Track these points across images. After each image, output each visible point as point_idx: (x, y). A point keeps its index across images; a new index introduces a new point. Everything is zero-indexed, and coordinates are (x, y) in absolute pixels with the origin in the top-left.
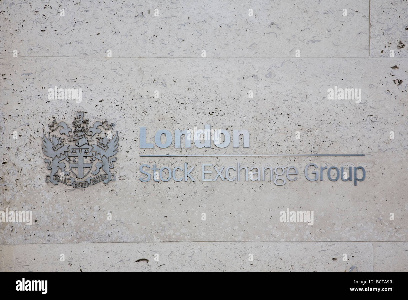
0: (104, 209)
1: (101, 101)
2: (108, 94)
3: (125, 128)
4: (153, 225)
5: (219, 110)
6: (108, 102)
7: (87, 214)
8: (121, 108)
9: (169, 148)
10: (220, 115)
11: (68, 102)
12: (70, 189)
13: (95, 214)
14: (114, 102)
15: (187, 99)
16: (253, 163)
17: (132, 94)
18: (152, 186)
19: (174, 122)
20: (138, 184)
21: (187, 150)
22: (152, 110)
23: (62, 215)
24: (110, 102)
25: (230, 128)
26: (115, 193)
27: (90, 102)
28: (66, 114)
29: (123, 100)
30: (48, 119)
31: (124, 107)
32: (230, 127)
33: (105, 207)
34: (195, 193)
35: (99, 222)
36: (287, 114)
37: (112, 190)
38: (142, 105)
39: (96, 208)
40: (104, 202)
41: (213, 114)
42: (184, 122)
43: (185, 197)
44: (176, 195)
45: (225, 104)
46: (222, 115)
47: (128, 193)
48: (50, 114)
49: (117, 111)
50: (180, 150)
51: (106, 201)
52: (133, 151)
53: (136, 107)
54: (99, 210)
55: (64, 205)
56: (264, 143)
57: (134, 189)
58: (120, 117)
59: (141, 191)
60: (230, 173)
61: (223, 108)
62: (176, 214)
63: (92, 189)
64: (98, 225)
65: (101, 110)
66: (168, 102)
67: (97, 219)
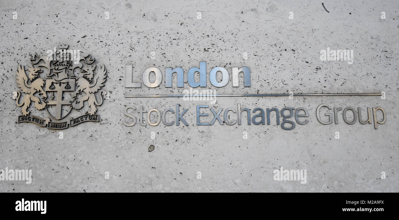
0: (80, 158)
1: (84, 37)
2: (92, 29)
3: (109, 65)
4: (139, 178)
5: (216, 46)
6: (92, 38)
7: (60, 164)
8: (106, 44)
9: (159, 88)
10: (216, 51)
11: (47, 38)
12: (42, 134)
13: (68, 164)
14: (98, 38)
15: (179, 34)
16: (256, 105)
17: (119, 29)
18: (138, 131)
19: (165, 59)
20: (122, 129)
21: (179, 90)
22: (140, 47)
23: (31, 166)
24: (93, 37)
25: (228, 66)
26: (95, 139)
27: (72, 38)
28: (44, 51)
29: (108, 35)
30: (24, 56)
31: (109, 42)
32: (228, 64)
33: (81, 155)
34: (189, 139)
35: (73, 174)
36: (293, 50)
37: (91, 136)
38: (130, 41)
39: (71, 157)
40: (81, 150)
41: (209, 50)
42: (176, 59)
43: (177, 143)
44: (167, 141)
45: (222, 40)
46: (219, 52)
47: (110, 139)
48: (27, 51)
49: (100, 47)
50: (171, 89)
51: (83, 149)
52: (117, 91)
53: (122, 43)
54: (75, 159)
55: (34, 154)
56: (267, 81)
57: (117, 135)
58: (105, 54)
59: (125, 137)
60: (229, 116)
61: (220, 44)
62: (166, 164)
63: (68, 135)
64: (73, 178)
65: (83, 47)
66: (158, 38)
67: (71, 171)
